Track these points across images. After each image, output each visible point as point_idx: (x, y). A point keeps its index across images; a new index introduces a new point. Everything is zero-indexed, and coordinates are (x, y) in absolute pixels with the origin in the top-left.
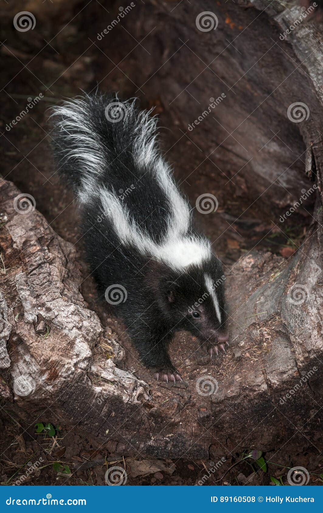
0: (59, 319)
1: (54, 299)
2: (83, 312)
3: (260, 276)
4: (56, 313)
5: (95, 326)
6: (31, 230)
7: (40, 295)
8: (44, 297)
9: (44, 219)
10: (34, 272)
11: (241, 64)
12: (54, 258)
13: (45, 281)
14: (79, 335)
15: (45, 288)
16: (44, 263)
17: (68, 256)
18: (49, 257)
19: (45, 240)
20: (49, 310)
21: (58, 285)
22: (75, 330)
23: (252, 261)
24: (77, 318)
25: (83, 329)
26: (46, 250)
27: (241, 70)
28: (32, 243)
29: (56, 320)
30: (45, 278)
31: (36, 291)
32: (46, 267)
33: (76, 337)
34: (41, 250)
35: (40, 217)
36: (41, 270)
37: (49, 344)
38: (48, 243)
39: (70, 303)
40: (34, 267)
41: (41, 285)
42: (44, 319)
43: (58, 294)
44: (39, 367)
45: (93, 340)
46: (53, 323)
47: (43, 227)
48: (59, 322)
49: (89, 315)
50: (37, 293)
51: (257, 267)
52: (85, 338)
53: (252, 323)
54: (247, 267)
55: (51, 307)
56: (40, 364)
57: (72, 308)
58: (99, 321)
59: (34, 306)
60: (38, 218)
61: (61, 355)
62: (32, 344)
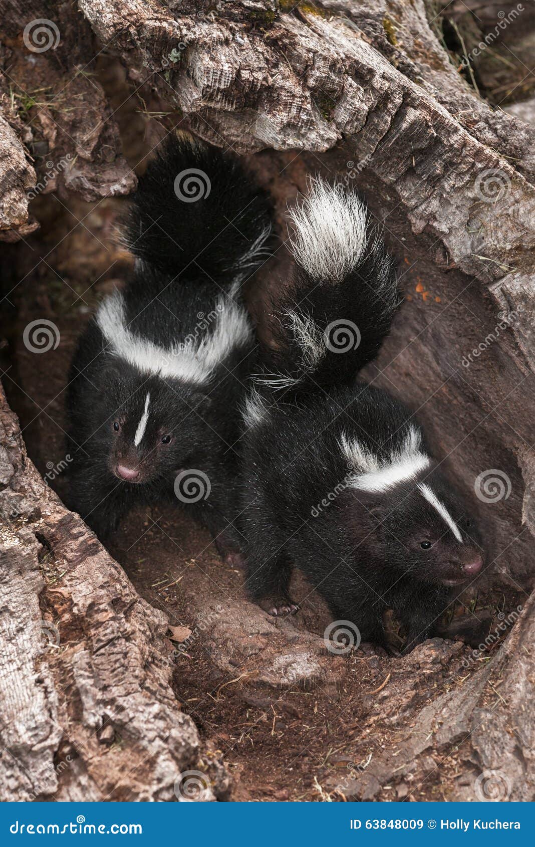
0: (135, 724)
1: (128, 694)
2: (173, 715)
3: (444, 677)
4: (131, 715)
5: (189, 738)
6: (102, 587)
7: (109, 686)
8: (114, 689)
9: (123, 572)
10: (102, 651)
11: (436, 355)
12: (133, 632)
13: (118, 665)
14: (164, 749)
15: (116, 675)
16: (118, 638)
17: (156, 630)
18: (126, 630)
19: (122, 604)
20: (120, 709)
21: (137, 673)
22: (158, 742)
23: (434, 654)
24: (161, 724)
25: (170, 740)
26: (121, 618)
27: (434, 364)
28: (102, 607)
29: (131, 725)
30: (116, 661)
31: (104, 680)
32: (121, 644)
33: (158, 754)
34: (113, 619)
35: (116, 568)
36: (112, 648)
37: (118, 761)
38: (126, 608)
39: (153, 700)
40: (102, 644)
41: (113, 671)
42: (112, 723)
43: (136, 686)
44: (100, 794)
45: (185, 758)
46: (125, 729)
47: (121, 584)
48: (134, 728)
49: (181, 721)
50: (105, 682)
51: (440, 662)
52: (173, 755)
53: (427, 747)
54: (426, 663)
55: (125, 705)
56: (102, 789)
57: (156, 708)
58: (196, 730)
59: (98, 702)
60: (113, 570)
61: (135, 779)
62: (91, 758)
